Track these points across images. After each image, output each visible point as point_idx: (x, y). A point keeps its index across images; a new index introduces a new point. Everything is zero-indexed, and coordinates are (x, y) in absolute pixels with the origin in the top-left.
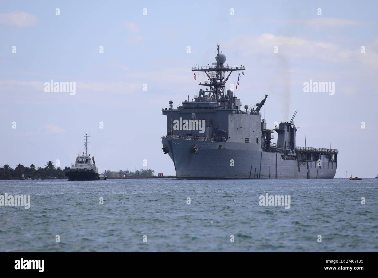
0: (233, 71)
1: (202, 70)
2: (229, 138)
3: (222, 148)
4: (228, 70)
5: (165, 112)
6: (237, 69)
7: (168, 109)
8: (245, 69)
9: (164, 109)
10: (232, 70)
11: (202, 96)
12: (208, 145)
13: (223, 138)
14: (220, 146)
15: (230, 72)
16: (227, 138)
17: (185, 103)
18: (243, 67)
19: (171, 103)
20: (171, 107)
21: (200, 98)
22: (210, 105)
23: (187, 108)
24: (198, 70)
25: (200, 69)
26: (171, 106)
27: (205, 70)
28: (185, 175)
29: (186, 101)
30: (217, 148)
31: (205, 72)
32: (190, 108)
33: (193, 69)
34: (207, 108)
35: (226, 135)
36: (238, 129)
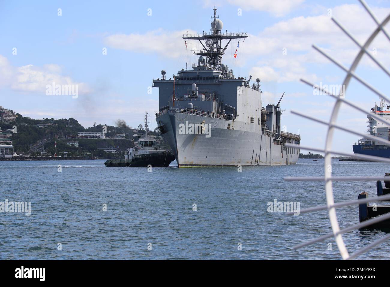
0: (232, 40)
1: (195, 38)
2: (238, 115)
3: (231, 128)
4: (226, 37)
5: (157, 83)
6: (237, 37)
7: (160, 79)
8: (247, 37)
9: (156, 79)
10: (231, 38)
11: (202, 65)
12: (216, 123)
13: (231, 116)
14: (229, 125)
15: (229, 40)
16: (236, 116)
17: (182, 72)
18: (245, 34)
19: (163, 73)
20: (163, 78)
21: (200, 66)
22: (214, 74)
23: (185, 79)
24: (191, 38)
25: (193, 36)
26: (163, 76)
27: (199, 39)
28: (188, 162)
29: (183, 70)
30: (226, 127)
31: (199, 40)
32: (188, 79)
33: (185, 37)
34: (211, 78)
35: (234, 111)
36: (245, 105)
